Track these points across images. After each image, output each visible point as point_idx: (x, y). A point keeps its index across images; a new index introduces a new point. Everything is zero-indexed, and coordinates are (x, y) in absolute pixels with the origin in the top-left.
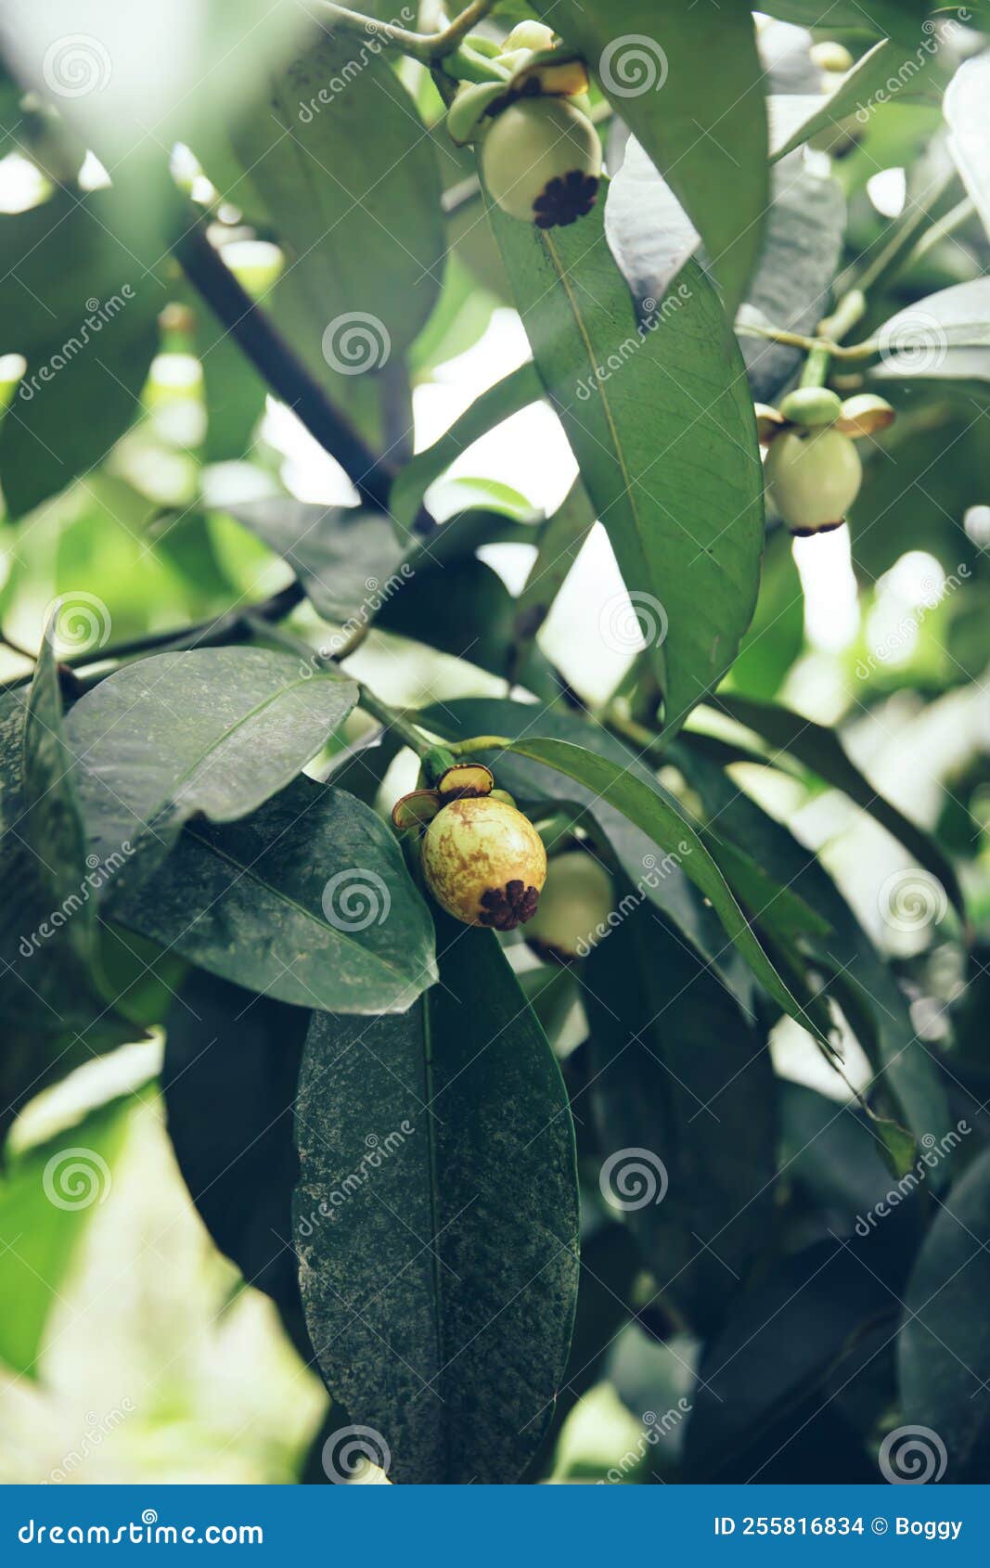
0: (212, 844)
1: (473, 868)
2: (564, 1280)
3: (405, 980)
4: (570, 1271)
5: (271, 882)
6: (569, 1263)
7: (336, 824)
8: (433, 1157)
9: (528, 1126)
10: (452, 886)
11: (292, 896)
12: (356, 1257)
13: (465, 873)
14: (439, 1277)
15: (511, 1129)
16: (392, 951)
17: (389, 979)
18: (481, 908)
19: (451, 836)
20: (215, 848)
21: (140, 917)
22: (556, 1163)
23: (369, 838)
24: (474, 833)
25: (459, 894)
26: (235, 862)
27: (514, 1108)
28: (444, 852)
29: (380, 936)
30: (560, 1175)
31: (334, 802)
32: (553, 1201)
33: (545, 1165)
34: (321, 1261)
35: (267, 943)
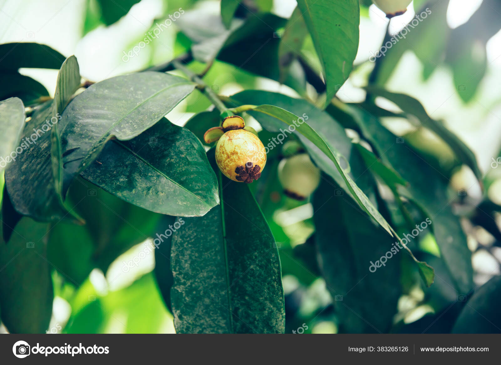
0: (132, 150)
1: (232, 158)
2: (279, 325)
3: (205, 203)
4: (281, 321)
5: (153, 165)
6: (281, 318)
7: (181, 141)
8: (228, 276)
9: (263, 263)
10: (224, 165)
11: (162, 170)
12: (197, 315)
13: (229, 160)
14: (232, 324)
15: (256, 264)
16: (200, 192)
17: (198, 203)
18: (236, 174)
19: (224, 145)
20: (133, 152)
21: (98, 179)
22: (274, 278)
23: (193, 147)
24: (232, 144)
25: (227, 168)
26: (140, 157)
27: (257, 255)
28: (222, 152)
29: (196, 186)
30: (276, 282)
31: (181, 133)
32: (274, 293)
33: (270, 279)
34: (183, 316)
35: (149, 189)
